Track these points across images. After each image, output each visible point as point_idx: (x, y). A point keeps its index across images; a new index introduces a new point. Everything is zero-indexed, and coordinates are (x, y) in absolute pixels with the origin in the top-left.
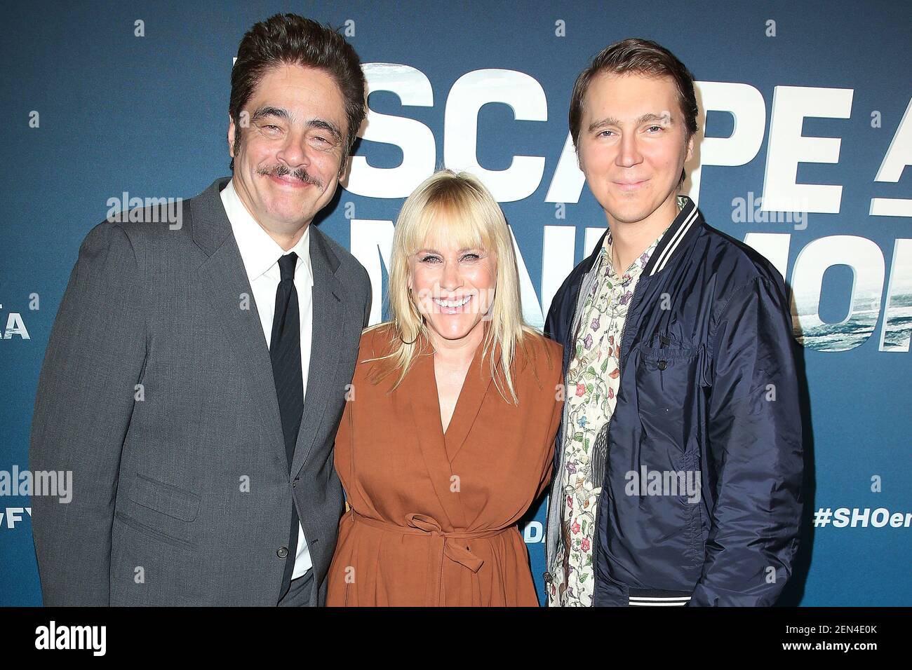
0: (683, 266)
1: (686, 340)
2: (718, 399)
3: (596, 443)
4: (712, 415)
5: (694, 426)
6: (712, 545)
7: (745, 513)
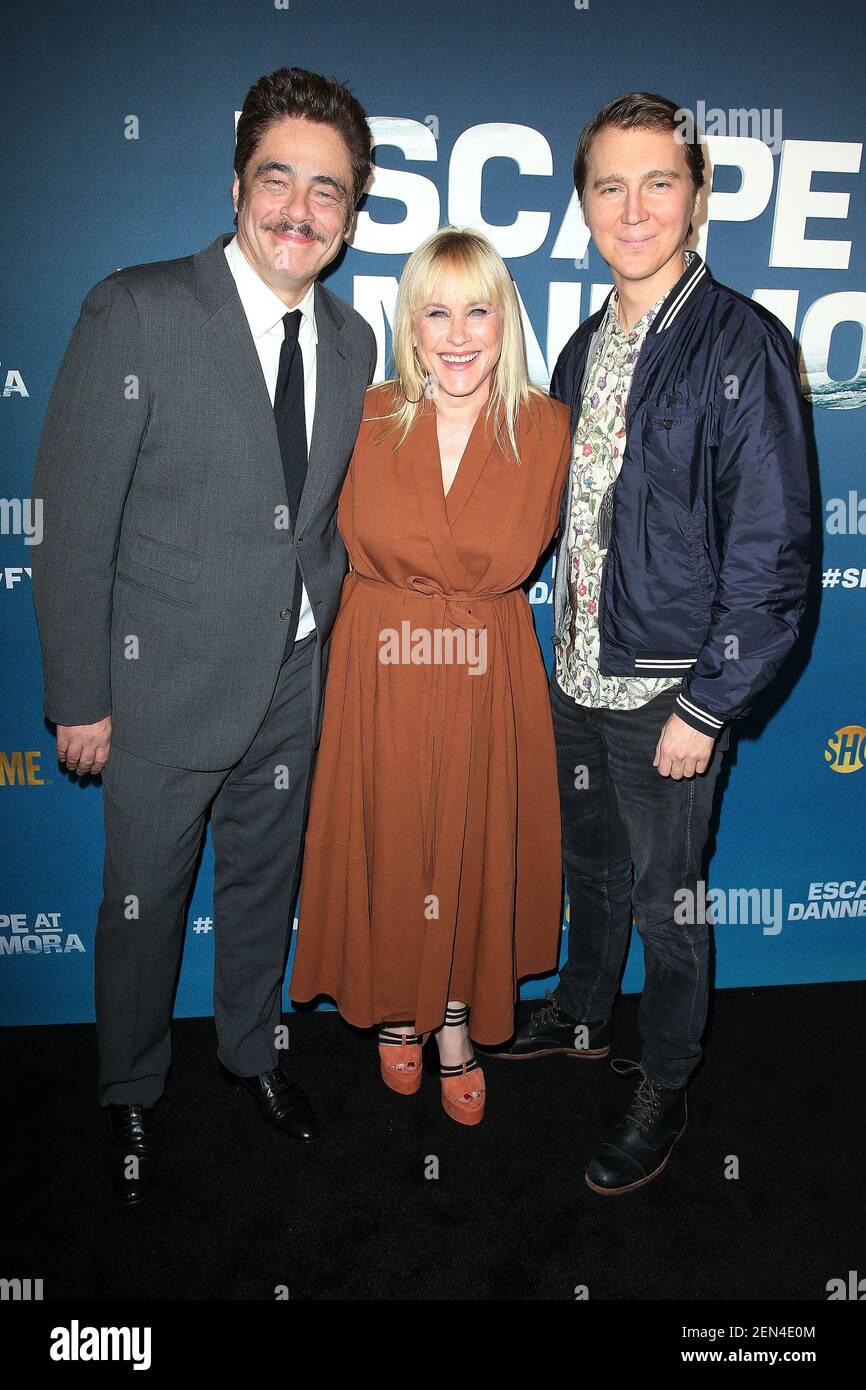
0: (690, 323)
1: (692, 398)
2: (725, 459)
3: (602, 504)
4: (719, 475)
5: (701, 486)
6: (718, 606)
7: (752, 575)
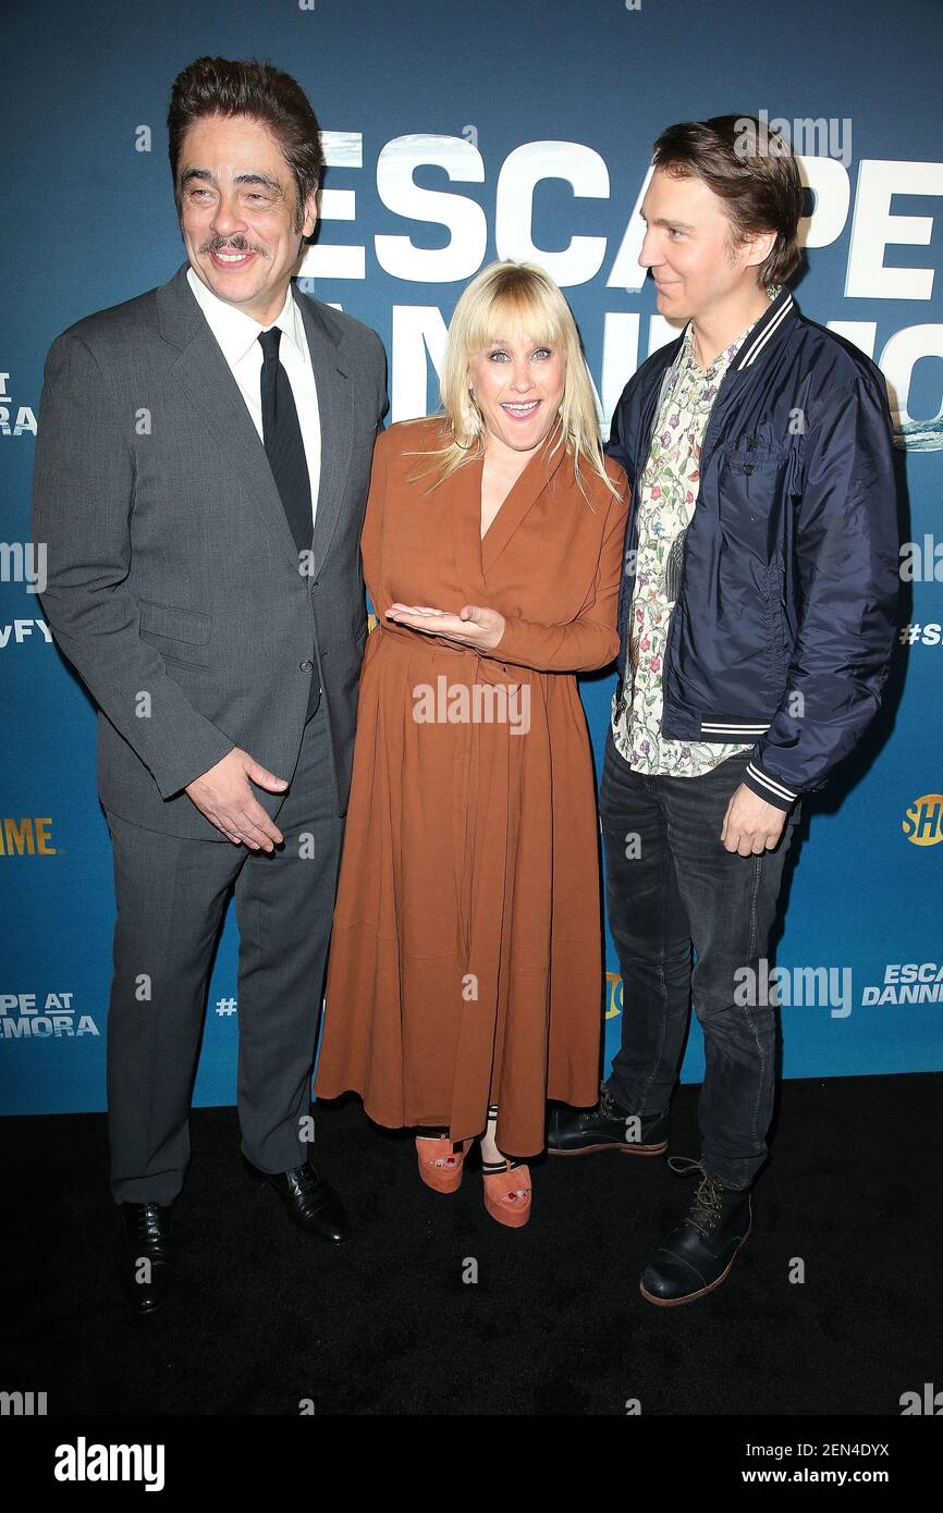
0: (775, 361)
1: (776, 443)
2: (808, 510)
3: (671, 552)
4: (801, 527)
5: (781, 537)
6: (795, 669)
7: (833, 636)
